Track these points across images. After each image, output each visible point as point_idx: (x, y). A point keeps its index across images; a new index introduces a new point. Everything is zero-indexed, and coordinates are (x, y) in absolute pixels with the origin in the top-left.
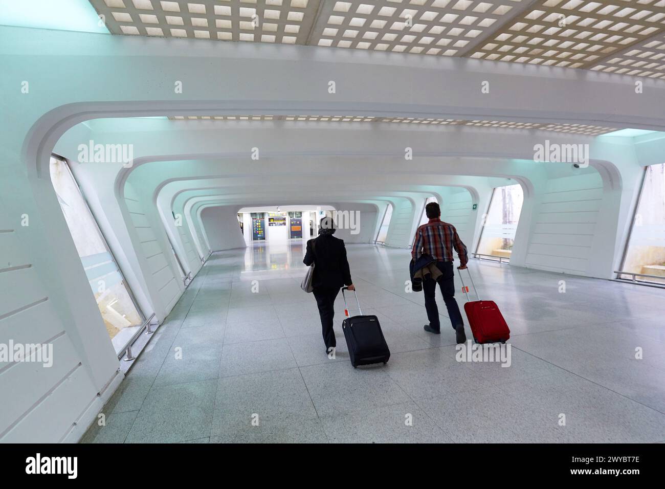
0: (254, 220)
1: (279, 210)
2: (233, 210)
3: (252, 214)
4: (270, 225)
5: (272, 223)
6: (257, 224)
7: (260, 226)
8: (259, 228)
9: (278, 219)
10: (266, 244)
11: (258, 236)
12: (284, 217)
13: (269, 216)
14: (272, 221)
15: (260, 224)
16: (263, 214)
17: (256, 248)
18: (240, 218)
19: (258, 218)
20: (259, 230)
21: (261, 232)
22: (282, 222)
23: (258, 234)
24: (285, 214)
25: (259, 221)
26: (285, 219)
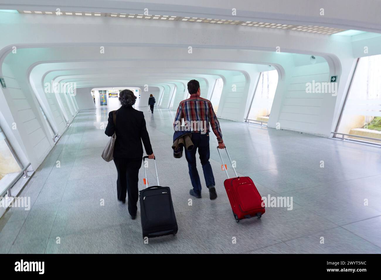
0: (101, 95)
1: (113, 89)
2: (90, 89)
3: (100, 91)
4: (109, 97)
5: (111, 96)
6: (103, 97)
7: (104, 98)
8: (103, 99)
9: (114, 94)
10: (107, 107)
11: (103, 103)
12: (117, 93)
13: (108, 92)
14: (110, 95)
15: (104, 97)
16: (105, 91)
17: (102, 109)
18: (93, 93)
19: (103, 94)
20: (103, 100)
21: (104, 101)
22: (116, 96)
23: (103, 102)
24: (117, 91)
25: (104, 95)
26: (117, 94)
